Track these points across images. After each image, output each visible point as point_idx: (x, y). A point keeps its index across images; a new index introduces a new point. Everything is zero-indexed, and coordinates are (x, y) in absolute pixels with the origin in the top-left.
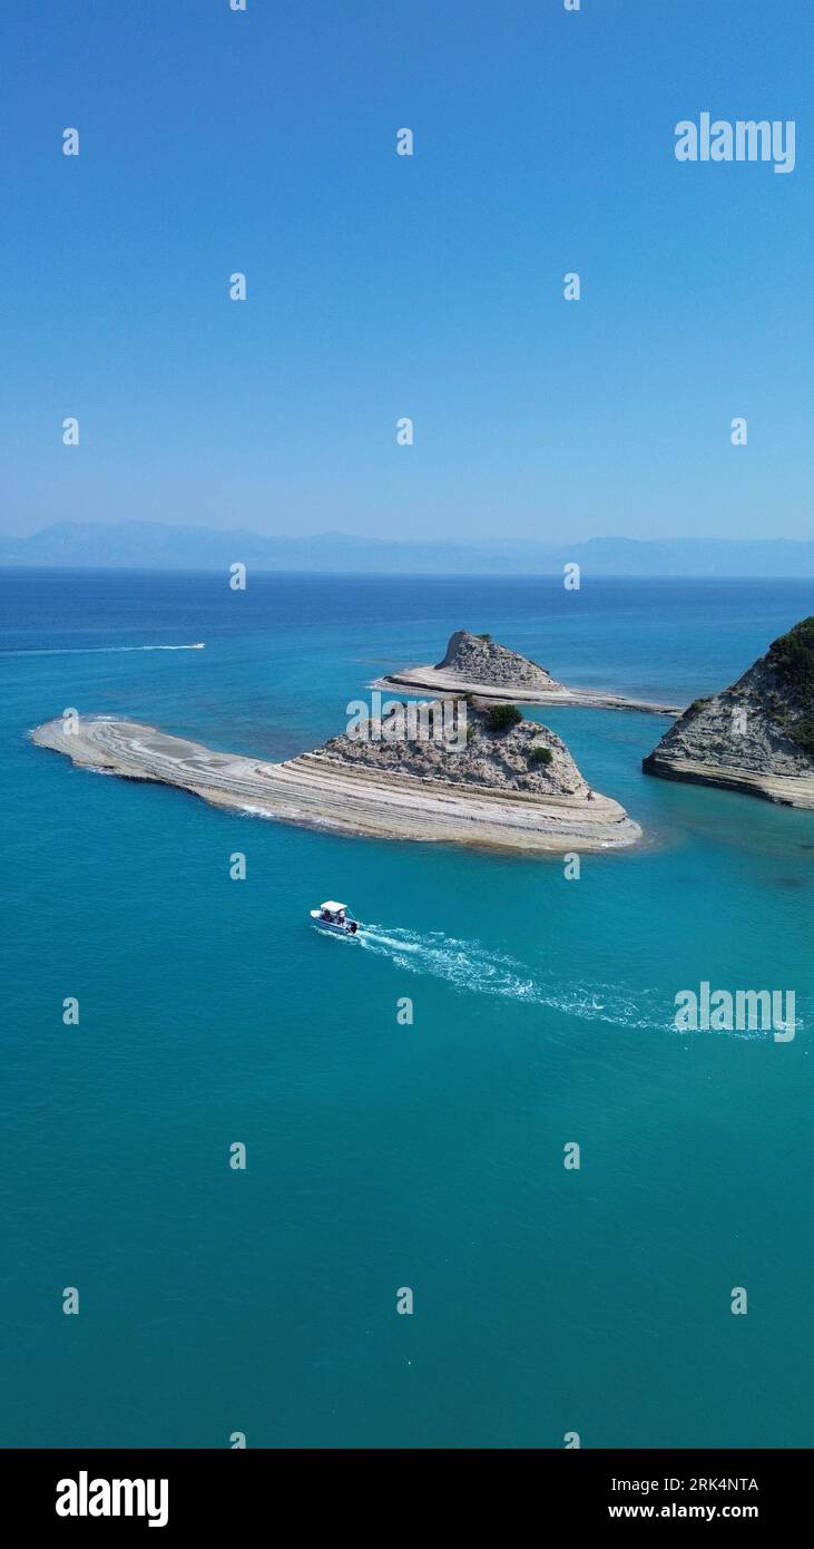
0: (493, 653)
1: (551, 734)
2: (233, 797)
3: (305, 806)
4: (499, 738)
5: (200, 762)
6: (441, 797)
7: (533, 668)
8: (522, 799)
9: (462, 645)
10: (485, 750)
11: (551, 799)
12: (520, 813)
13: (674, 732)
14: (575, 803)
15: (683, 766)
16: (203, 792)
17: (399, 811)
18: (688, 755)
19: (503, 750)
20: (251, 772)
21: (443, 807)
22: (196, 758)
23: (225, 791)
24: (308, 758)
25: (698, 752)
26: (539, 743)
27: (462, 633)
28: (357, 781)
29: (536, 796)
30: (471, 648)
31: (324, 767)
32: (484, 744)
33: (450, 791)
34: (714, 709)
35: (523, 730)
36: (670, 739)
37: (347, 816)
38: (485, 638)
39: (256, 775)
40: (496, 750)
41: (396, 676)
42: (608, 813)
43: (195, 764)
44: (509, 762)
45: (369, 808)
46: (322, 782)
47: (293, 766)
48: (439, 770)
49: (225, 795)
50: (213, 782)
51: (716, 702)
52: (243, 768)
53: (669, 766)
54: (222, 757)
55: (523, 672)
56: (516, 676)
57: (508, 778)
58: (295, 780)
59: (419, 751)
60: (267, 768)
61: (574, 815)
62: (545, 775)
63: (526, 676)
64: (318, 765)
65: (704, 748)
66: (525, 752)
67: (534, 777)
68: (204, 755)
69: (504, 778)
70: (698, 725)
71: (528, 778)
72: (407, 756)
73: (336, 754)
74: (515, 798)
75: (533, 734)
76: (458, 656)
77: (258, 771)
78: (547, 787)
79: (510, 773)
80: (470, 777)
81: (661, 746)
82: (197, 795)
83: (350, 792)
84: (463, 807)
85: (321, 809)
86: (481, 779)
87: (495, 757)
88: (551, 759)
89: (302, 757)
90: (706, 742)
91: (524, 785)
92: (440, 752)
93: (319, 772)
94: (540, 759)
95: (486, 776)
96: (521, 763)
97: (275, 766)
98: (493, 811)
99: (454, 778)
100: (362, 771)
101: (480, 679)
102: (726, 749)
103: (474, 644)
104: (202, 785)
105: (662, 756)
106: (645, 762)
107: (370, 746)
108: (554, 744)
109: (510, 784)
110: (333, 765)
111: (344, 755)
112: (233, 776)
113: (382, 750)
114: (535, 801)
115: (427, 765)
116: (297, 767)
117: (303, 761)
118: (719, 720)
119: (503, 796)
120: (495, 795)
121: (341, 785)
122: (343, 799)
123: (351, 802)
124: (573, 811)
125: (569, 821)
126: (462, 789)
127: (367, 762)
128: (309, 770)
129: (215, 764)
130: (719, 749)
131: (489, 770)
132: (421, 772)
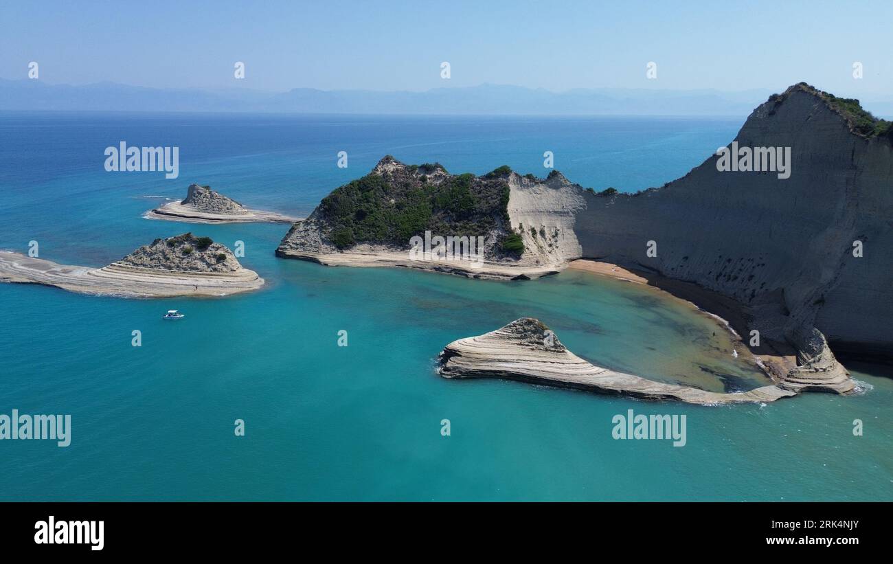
0: (212, 196)
1: (226, 248)
2: (80, 287)
3: (116, 288)
4: (204, 251)
5: (56, 271)
6: (180, 277)
7: (233, 203)
8: (215, 275)
9: (195, 192)
10: (197, 256)
11: (225, 274)
12: (214, 281)
13: (286, 238)
14: (237, 275)
15: (289, 252)
16: (63, 286)
17: (162, 286)
18: (291, 248)
19: (205, 256)
20: (86, 274)
21: (181, 282)
22: (55, 269)
23: (74, 285)
24: (114, 265)
25: (295, 246)
26: (221, 252)
27: (194, 185)
28: (141, 274)
29: (220, 273)
30: (200, 194)
31: (124, 269)
32: (197, 254)
33: (184, 275)
34: (301, 228)
35: (213, 247)
36: (284, 242)
37: (137, 290)
38: (207, 188)
39: (89, 275)
40: (202, 256)
41: (159, 210)
42: (249, 277)
43: (54, 272)
44: (209, 261)
45: (148, 285)
46: (123, 276)
47: (107, 269)
48: (178, 267)
49: (74, 286)
50: (66, 281)
51: (302, 225)
52: (80, 272)
53: (284, 253)
54: (66, 267)
55: (228, 206)
56: (224, 208)
57: (208, 267)
58: (109, 276)
59: (168, 259)
60: (94, 271)
61: (236, 279)
62: (224, 265)
63: (230, 208)
64: (120, 269)
65: (297, 244)
66: (215, 256)
67: (219, 266)
68: (58, 268)
69: (206, 267)
70: (295, 235)
71: (216, 266)
72: (163, 262)
73: (128, 263)
74: (212, 275)
75: (218, 249)
76: (193, 198)
77: (89, 273)
78: (225, 269)
79: (209, 265)
80: (192, 268)
81: (281, 245)
82: (60, 288)
83: (138, 280)
84: (190, 281)
85: (125, 288)
86: (197, 269)
87: (202, 259)
88: (226, 258)
89: (112, 265)
90: (298, 242)
91: (215, 270)
92: (178, 259)
93: (120, 272)
94: (221, 258)
95: (199, 267)
96: (213, 261)
97: (98, 270)
98: (202, 281)
99: (185, 269)
100: (142, 270)
101: (206, 210)
102: (306, 244)
103: (201, 192)
104: (61, 283)
105: (281, 249)
106: (277, 251)
107: (145, 258)
108: (227, 252)
109: (209, 270)
110: (128, 268)
111: (133, 263)
112: (76, 277)
113: (151, 260)
114: (220, 276)
115: (173, 265)
116: (109, 270)
117: (112, 267)
118: (303, 233)
119: (207, 275)
120: (203, 274)
121: (133, 277)
122: (135, 283)
123: (139, 284)
124: (236, 278)
125: (234, 282)
126: (189, 274)
127: (144, 265)
128: (116, 271)
129: (65, 272)
130: (303, 244)
131: (200, 265)
132: (170, 268)
